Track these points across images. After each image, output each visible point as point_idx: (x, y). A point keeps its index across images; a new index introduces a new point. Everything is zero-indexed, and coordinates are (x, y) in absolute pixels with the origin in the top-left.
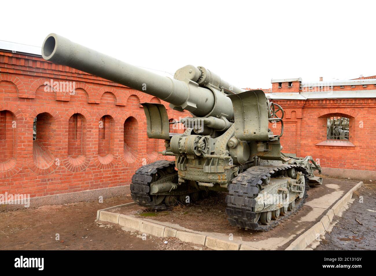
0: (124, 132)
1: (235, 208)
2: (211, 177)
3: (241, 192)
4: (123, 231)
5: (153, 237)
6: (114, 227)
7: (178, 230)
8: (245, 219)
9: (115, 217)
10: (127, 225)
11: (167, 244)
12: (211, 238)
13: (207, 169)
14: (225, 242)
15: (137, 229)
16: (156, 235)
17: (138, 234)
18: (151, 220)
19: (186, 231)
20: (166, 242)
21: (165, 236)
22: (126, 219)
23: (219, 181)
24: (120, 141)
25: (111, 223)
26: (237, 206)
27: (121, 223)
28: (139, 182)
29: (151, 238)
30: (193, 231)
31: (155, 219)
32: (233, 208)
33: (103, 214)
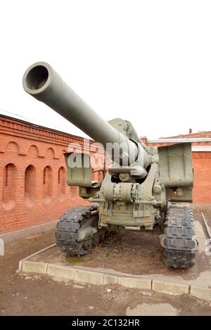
0: (25, 179)
1: (175, 250)
2: (138, 221)
3: (179, 235)
4: (56, 282)
5: (92, 285)
6: (43, 278)
7: (118, 276)
8: (184, 259)
9: (43, 267)
10: (58, 275)
11: (111, 292)
12: (158, 282)
13: (136, 213)
14: (174, 284)
15: (71, 278)
16: (95, 283)
17: (74, 284)
18: (81, 267)
19: (125, 276)
20: (109, 290)
21: (105, 283)
22: (57, 269)
23: (146, 224)
24: (21, 187)
25: (38, 274)
26: (178, 248)
27: (50, 273)
28: (67, 230)
29: (89, 286)
30: (132, 275)
31: (85, 266)
32: (172, 250)
33: (27, 264)
